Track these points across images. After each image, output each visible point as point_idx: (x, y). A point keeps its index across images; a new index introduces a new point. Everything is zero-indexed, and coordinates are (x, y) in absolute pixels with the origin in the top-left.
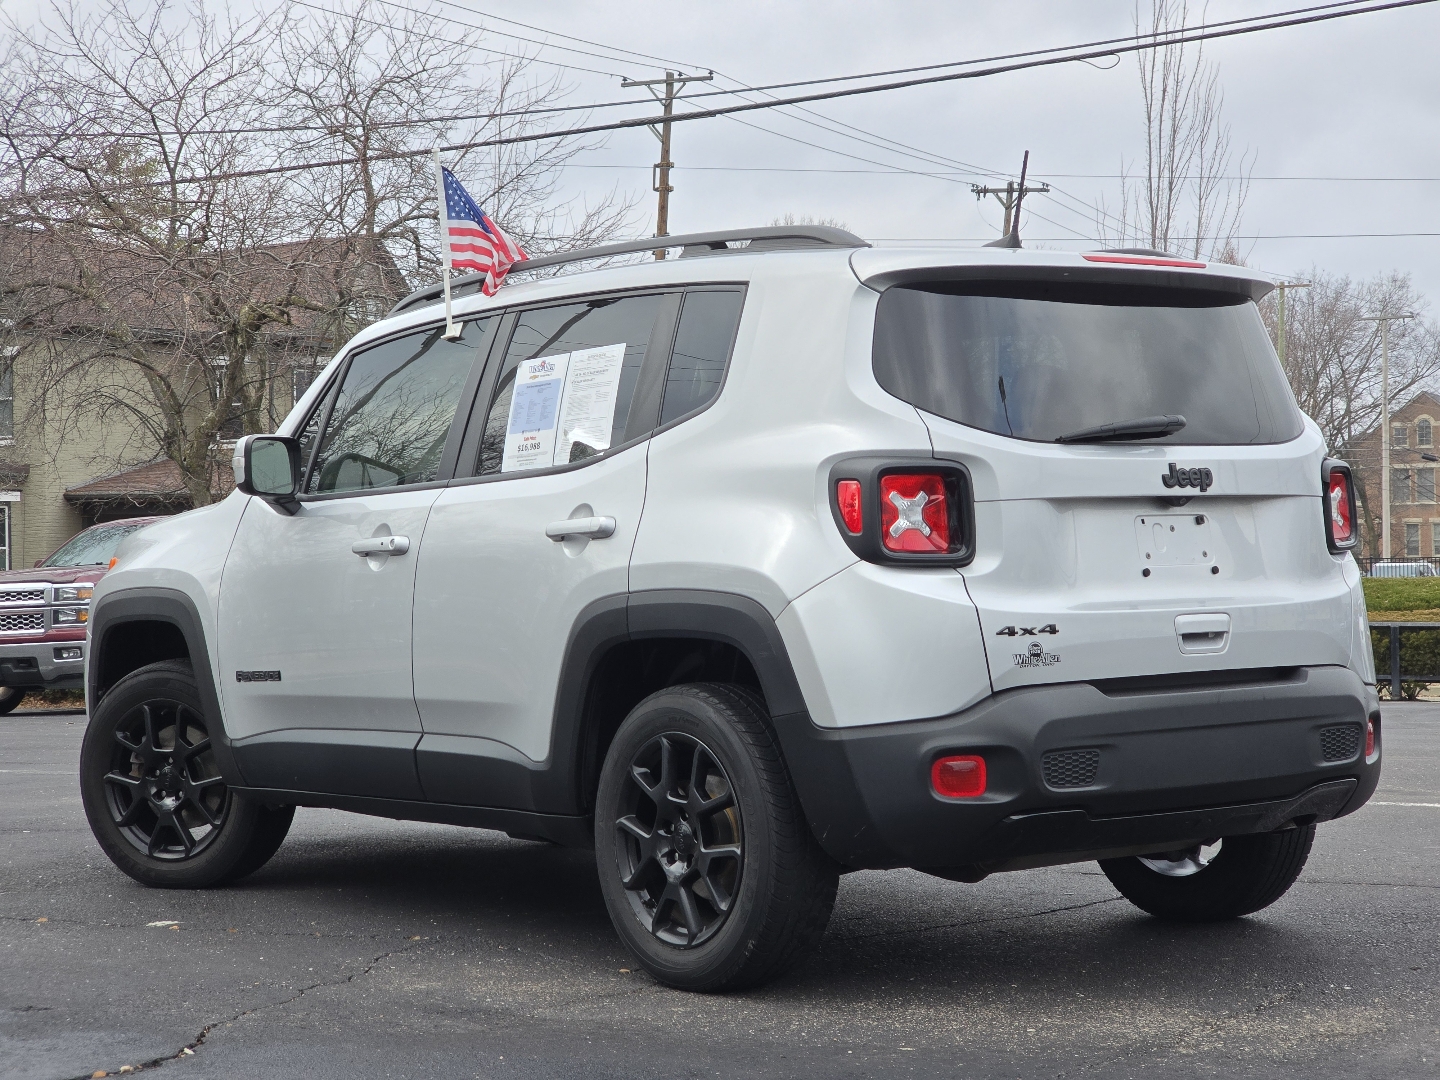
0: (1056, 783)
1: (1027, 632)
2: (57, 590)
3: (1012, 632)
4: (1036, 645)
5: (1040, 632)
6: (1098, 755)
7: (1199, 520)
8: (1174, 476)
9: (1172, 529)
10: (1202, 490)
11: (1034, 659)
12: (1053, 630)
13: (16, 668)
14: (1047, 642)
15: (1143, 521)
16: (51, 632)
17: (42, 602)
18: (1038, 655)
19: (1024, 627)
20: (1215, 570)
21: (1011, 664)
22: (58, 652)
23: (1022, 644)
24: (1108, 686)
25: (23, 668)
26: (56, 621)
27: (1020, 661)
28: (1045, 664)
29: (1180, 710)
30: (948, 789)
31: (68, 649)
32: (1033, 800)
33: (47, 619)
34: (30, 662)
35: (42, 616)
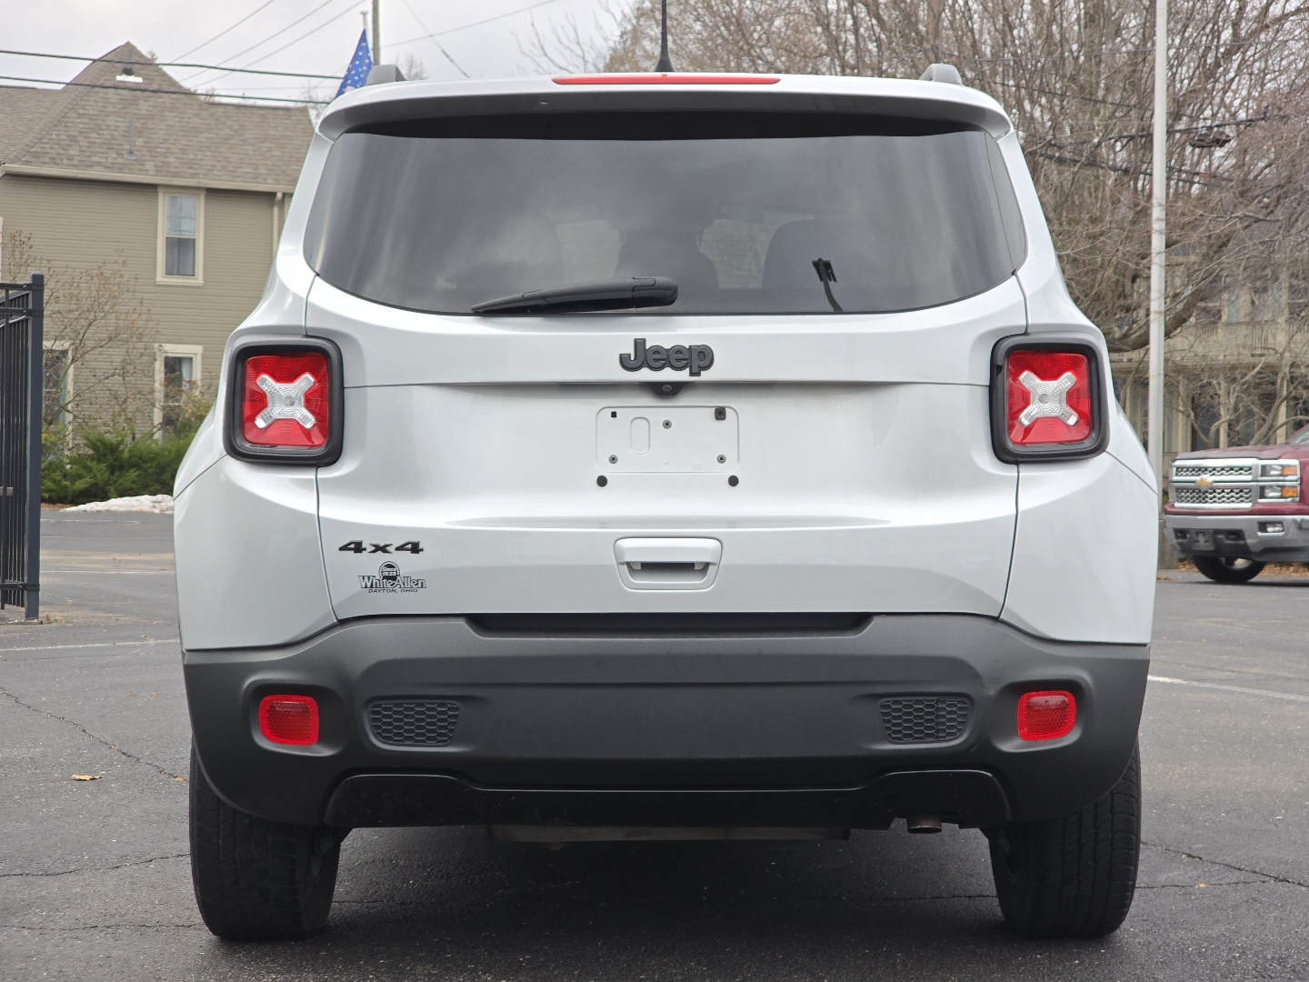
0: (390, 738)
1: (378, 548)
2: (1263, 467)
3: (358, 548)
4: (390, 566)
5: (397, 549)
6: (457, 709)
7: (720, 414)
8: (644, 356)
9: (667, 424)
10: (692, 374)
11: (388, 584)
12: (415, 548)
13: (1228, 539)
14: (405, 563)
15: (614, 415)
16: (1258, 507)
17: (1250, 478)
18: (394, 578)
19: (375, 543)
20: (733, 481)
21: (356, 586)
22: (1263, 526)
23: (372, 564)
24: (482, 622)
25: (1231, 539)
26: (1262, 496)
27: (369, 585)
28: (404, 590)
29: (597, 660)
30: (276, 734)
31: (1273, 523)
32: (356, 758)
33: (1256, 492)
34: (1238, 534)
35: (1250, 491)
